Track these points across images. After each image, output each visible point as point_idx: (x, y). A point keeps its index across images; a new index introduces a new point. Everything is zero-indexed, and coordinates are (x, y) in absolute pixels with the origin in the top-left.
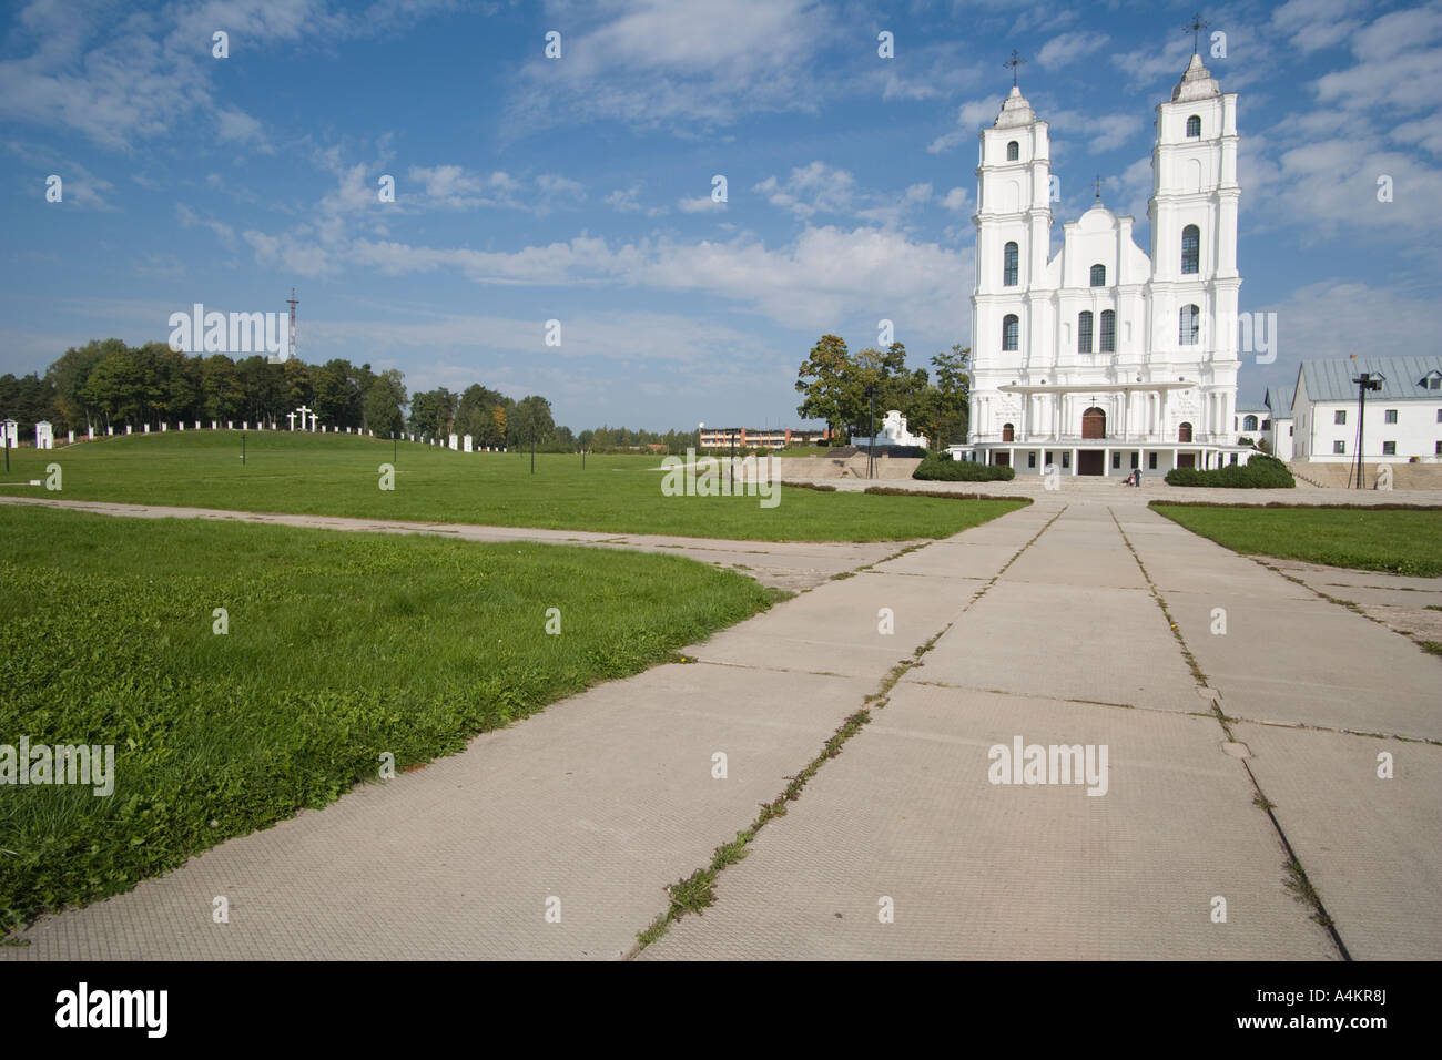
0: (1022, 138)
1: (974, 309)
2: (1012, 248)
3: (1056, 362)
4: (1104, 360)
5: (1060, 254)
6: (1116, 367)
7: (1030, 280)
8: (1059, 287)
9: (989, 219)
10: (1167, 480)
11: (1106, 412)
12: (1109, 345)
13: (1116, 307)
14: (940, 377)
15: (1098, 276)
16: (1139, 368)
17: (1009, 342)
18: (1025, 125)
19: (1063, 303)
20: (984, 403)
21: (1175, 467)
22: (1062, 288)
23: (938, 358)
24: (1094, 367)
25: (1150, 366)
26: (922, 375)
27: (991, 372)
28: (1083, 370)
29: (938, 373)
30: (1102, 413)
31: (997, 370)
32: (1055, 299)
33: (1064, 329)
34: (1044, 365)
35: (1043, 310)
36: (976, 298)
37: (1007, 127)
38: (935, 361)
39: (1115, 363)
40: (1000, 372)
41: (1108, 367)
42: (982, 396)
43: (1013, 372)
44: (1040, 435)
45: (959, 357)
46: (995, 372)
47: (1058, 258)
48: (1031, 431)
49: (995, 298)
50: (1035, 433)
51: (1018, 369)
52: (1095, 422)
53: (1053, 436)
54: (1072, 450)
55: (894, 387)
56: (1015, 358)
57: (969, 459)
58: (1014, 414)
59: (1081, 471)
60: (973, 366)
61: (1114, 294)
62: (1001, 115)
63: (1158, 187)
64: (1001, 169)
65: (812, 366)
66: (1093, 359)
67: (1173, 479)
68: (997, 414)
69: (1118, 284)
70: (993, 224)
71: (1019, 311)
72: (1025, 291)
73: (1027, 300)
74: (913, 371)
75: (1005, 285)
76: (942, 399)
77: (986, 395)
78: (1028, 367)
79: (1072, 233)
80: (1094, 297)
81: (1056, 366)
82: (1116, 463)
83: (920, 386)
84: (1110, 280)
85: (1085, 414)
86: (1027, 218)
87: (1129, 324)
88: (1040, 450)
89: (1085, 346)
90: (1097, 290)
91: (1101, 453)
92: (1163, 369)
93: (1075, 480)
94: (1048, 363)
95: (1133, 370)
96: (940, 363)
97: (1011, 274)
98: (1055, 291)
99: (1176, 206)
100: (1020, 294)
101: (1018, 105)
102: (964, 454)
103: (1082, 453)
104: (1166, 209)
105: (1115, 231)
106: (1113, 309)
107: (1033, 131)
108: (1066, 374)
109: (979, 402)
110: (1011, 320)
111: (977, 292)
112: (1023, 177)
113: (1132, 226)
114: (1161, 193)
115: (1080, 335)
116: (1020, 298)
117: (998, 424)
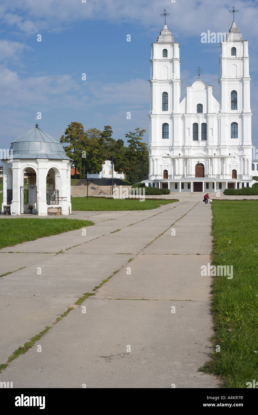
0: (169, 48)
1: (151, 120)
2: (165, 94)
3: (184, 144)
4: (203, 143)
5: (185, 99)
6: (208, 147)
7: (173, 109)
8: (184, 113)
9: (156, 82)
10: (224, 193)
11: (205, 165)
12: (205, 137)
13: (207, 121)
14: (129, 144)
15: (200, 108)
16: (216, 147)
17: (165, 135)
18: (170, 43)
19: (187, 120)
20: (155, 161)
21: (227, 188)
22: (186, 113)
23: (129, 134)
24: (199, 146)
25: (220, 147)
26: (120, 142)
27: (158, 148)
28: (195, 148)
29: (128, 141)
30: (203, 165)
31: (160, 147)
32: (183, 118)
33: (187, 130)
34: (179, 145)
35: (178, 122)
36: (151, 116)
37: (162, 43)
38: (127, 136)
39: (207, 145)
40: (161, 148)
41: (204, 147)
42: (154, 158)
43: (166, 148)
44: (179, 175)
45: (138, 134)
46: (159, 148)
47: (184, 100)
48: (175, 174)
49: (159, 116)
50: (176, 174)
51: (169, 147)
52: (200, 170)
53: (184, 176)
54: (191, 182)
55: (106, 148)
56: (167, 142)
57: (152, 186)
58: (168, 166)
59: (195, 190)
60: (150, 145)
61: (206, 117)
62: (160, 37)
63: (222, 74)
64: (160, 61)
65: (67, 137)
66: (199, 143)
67: (226, 193)
68: (161, 166)
69: (207, 113)
70: (157, 84)
71: (169, 121)
72: (171, 114)
73: (172, 117)
74: (116, 140)
75: (163, 110)
76: (131, 154)
77: (156, 158)
78: (173, 146)
79: (190, 90)
80: (198, 117)
81: (184, 146)
82: (207, 187)
83: (119, 148)
84: (204, 111)
85: (196, 166)
86: (171, 83)
87: (212, 129)
88: (179, 182)
89: (196, 138)
90: (200, 115)
91: (202, 183)
92: (225, 148)
93: (192, 194)
94: (181, 144)
95: (215, 148)
96: (130, 137)
97: (165, 106)
98: (183, 114)
99: (228, 83)
100: (169, 115)
101: (167, 33)
102: (149, 184)
103: (195, 184)
104: (225, 84)
105: (206, 91)
106: (206, 123)
107: (173, 46)
108: (188, 149)
109: (153, 161)
110: (165, 125)
111: (151, 113)
112: (169, 65)
113: (212, 89)
114: (223, 77)
115: (193, 133)
116: (169, 116)
117: (161, 170)
